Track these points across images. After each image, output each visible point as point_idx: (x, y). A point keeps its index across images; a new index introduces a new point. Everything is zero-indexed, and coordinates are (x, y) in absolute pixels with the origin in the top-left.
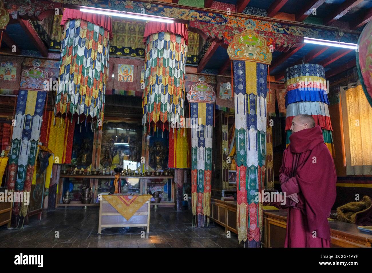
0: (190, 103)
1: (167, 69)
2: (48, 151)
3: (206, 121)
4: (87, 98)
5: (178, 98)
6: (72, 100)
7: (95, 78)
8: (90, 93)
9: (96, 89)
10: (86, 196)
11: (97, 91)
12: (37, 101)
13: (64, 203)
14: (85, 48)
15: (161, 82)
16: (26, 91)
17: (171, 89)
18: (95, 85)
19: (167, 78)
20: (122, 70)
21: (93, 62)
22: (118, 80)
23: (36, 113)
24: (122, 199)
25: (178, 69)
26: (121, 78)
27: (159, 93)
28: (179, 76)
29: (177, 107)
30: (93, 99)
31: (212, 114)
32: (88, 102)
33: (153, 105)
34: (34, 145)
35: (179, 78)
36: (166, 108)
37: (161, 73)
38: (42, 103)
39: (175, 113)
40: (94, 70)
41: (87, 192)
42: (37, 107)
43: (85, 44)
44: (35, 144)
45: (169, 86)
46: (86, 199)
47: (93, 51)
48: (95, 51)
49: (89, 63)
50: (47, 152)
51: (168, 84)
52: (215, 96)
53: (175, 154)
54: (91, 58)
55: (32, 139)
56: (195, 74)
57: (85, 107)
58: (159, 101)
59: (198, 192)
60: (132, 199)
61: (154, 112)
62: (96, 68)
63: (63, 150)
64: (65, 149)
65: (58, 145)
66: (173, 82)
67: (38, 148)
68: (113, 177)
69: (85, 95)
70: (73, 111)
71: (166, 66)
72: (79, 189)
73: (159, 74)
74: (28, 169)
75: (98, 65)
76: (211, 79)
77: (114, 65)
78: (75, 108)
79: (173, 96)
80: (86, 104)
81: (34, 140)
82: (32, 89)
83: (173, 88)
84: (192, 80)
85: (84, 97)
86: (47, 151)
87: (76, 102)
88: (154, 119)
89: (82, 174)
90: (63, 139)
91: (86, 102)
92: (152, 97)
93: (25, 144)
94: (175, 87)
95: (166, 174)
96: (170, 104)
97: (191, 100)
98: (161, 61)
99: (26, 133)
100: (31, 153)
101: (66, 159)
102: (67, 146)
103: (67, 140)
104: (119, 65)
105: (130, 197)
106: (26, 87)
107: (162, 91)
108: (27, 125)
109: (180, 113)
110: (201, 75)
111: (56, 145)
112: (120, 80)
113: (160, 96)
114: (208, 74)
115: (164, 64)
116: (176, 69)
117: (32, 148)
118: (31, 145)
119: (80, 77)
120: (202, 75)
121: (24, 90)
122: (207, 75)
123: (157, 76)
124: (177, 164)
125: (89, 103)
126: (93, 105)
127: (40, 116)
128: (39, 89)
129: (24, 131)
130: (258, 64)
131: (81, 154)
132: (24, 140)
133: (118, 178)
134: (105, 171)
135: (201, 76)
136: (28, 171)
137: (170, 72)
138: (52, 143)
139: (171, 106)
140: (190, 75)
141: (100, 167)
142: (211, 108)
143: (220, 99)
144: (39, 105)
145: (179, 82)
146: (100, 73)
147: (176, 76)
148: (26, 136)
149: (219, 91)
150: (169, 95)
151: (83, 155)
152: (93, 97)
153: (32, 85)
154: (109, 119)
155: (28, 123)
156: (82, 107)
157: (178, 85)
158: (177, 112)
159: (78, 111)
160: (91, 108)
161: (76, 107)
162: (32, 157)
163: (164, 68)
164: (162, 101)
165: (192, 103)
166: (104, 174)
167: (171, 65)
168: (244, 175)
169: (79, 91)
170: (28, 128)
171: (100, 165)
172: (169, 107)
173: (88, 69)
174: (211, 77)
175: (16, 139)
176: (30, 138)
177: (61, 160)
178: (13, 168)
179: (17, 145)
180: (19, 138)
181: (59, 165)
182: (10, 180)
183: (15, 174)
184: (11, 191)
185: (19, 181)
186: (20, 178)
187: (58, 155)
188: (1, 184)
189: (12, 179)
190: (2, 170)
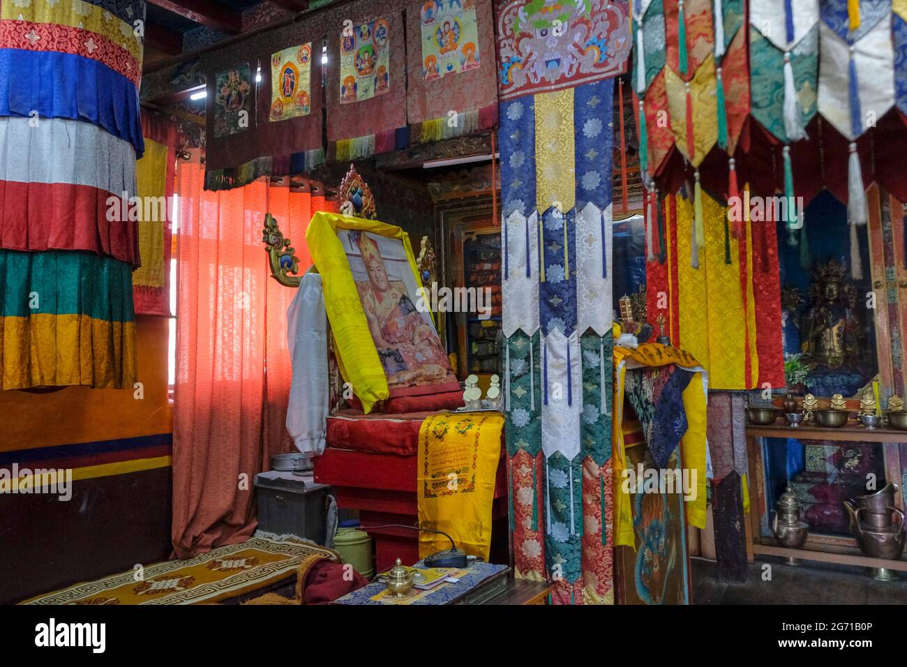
2: (674, 364)
6: (765, 17)
10: (879, 525)
12: (579, 136)
13: (779, 542)
16: (527, 101)
23: (582, 195)
34: (595, 360)
38: (601, 138)
41: (879, 508)
42: (581, 166)
44: (598, 352)
46: (882, 536)
50: (672, 370)
55: (581, 329)
63: (743, 331)
64: (752, 323)
65: (721, 313)
67: (621, 366)
72: (830, 468)
74: (583, 477)
78: (798, 87)
81: (590, 333)
82: (549, 83)
86: (668, 366)
87: (806, 16)
89: (841, 426)
90: (735, 285)
93: (556, 356)
99: (555, 301)
100: (590, 398)
101: (760, 368)
102: (757, 312)
103: (755, 286)
106: (523, 82)
108: (550, 259)
111: (712, 314)
117: (589, 375)
118: (584, 359)
121: (518, 99)
127: (602, 207)
128: (579, 75)
129: (547, 290)
131: (816, 325)
132: (550, 336)
136: (586, 487)
138: (694, 307)
144: (591, 155)
148: (557, 312)
151: (824, 329)
153: (547, 63)
155: (554, 249)
159: (833, 108)
161: (816, 70)
162: (592, 420)
170: (559, 274)
175: (519, 333)
176: (575, 322)
177: (741, 372)
178: (525, 470)
179: (527, 359)
180: (530, 327)
181: (738, 393)
182: (521, 529)
183: (540, 499)
184: (530, 577)
185: (558, 533)
186: (560, 517)
187: (723, 352)
188: (488, 543)
189: (528, 523)
190: (484, 479)
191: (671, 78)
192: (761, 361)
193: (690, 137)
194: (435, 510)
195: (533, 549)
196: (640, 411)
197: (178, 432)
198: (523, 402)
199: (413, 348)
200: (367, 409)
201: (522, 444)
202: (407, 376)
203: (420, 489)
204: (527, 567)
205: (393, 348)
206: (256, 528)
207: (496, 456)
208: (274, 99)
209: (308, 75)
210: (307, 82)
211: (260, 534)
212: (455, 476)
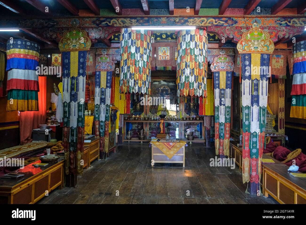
0: (213, 72)
1: (193, 57)
3: (226, 86)
4: (139, 82)
5: (201, 77)
6: (130, 84)
7: (144, 67)
8: (141, 78)
9: (145, 75)
10: (142, 135)
11: (146, 76)
12: (107, 78)
13: (127, 139)
14: (136, 46)
15: (189, 67)
16: (100, 72)
17: (196, 71)
18: (144, 72)
19: (193, 63)
20: (161, 51)
21: (142, 56)
22: (159, 59)
23: (107, 87)
24: (166, 145)
25: (201, 56)
26: (161, 57)
27: (188, 75)
28: (202, 61)
29: (201, 85)
30: (143, 82)
31: (231, 80)
33: (184, 84)
34: (108, 108)
35: (203, 62)
36: (193, 86)
37: (189, 60)
38: (110, 79)
39: (200, 89)
40: (143, 61)
41: (142, 132)
42: (107, 83)
43: (135, 44)
45: (195, 69)
46: (142, 137)
47: (141, 48)
48: (142, 48)
49: (139, 57)
50: (115, 110)
51: (194, 68)
52: (233, 65)
53: (204, 105)
54: (140, 53)
55: (106, 104)
56: (217, 49)
57: (138, 88)
58: (188, 81)
59: (220, 138)
60: (172, 145)
61: (185, 89)
62: (144, 59)
63: (124, 104)
64: (126, 103)
66: (198, 66)
67: (110, 109)
68: (159, 122)
70: (131, 91)
71: (192, 55)
72: (136, 128)
73: (187, 61)
75: (145, 57)
76: (230, 51)
77: (155, 48)
79: (198, 76)
80: (139, 86)
82: (103, 70)
83: (198, 70)
84: (214, 54)
85: (137, 81)
87: (133, 85)
88: (185, 94)
89: (138, 120)
91: (139, 84)
92: (183, 78)
93: (102, 108)
94: (199, 70)
95: (198, 119)
96: (196, 82)
97: (214, 70)
98: (189, 51)
99: (103, 100)
100: (107, 113)
104: (159, 48)
105: (171, 144)
106: (99, 69)
107: (190, 73)
108: (102, 95)
109: (204, 88)
110: (221, 49)
112: (160, 59)
113: (188, 77)
114: (227, 48)
115: (191, 53)
116: (200, 56)
117: (107, 110)
118: (106, 108)
119: (134, 68)
120: (223, 49)
121: (98, 71)
122: (227, 49)
123: (186, 62)
124: (206, 112)
125: (141, 85)
126: (143, 85)
127: (110, 89)
128: (107, 70)
129: (101, 99)
130: (262, 55)
132: (102, 105)
133: (163, 122)
134: (153, 117)
135: (222, 50)
136: (106, 124)
137: (195, 59)
139: (197, 84)
140: (213, 50)
141: (149, 114)
142: (230, 75)
143: (237, 67)
144: (109, 81)
145: (202, 66)
146: (146, 63)
147: (200, 61)
148: (103, 102)
149: (237, 61)
150: (195, 76)
151: (137, 104)
152: (143, 80)
153: (103, 67)
154: (154, 79)
155: (103, 93)
156: (137, 88)
157: (201, 68)
158: (201, 88)
159: (134, 91)
160: (143, 88)
161: (133, 88)
162: (107, 116)
163: (191, 56)
164: (190, 81)
165: (215, 72)
166: (152, 120)
167: (196, 54)
168: (248, 139)
169: (134, 78)
170: (103, 97)
171: (149, 112)
172: (196, 85)
173: (139, 61)
174: (230, 50)
175: (97, 104)
176: (105, 103)
177: (123, 111)
178: (97, 123)
179: (98, 108)
180: (99, 104)
181: (123, 114)
182: (96, 131)
183: (99, 127)
184: (97, 137)
185: (101, 131)
186: (102, 129)
187: (121, 108)
188: (92, 133)
189: (97, 130)
190: (91, 124)
191: (123, 86)
192: (127, 109)
193: (124, 91)
195: (98, 133)
196: (112, 116)
197: (21, 121)
198: (98, 114)
201: (97, 119)
204: (97, 136)
206: (32, 140)
207: (93, 121)
208: (52, 62)
209: (60, 60)
210: (60, 61)
211: (33, 141)
212: (86, 124)
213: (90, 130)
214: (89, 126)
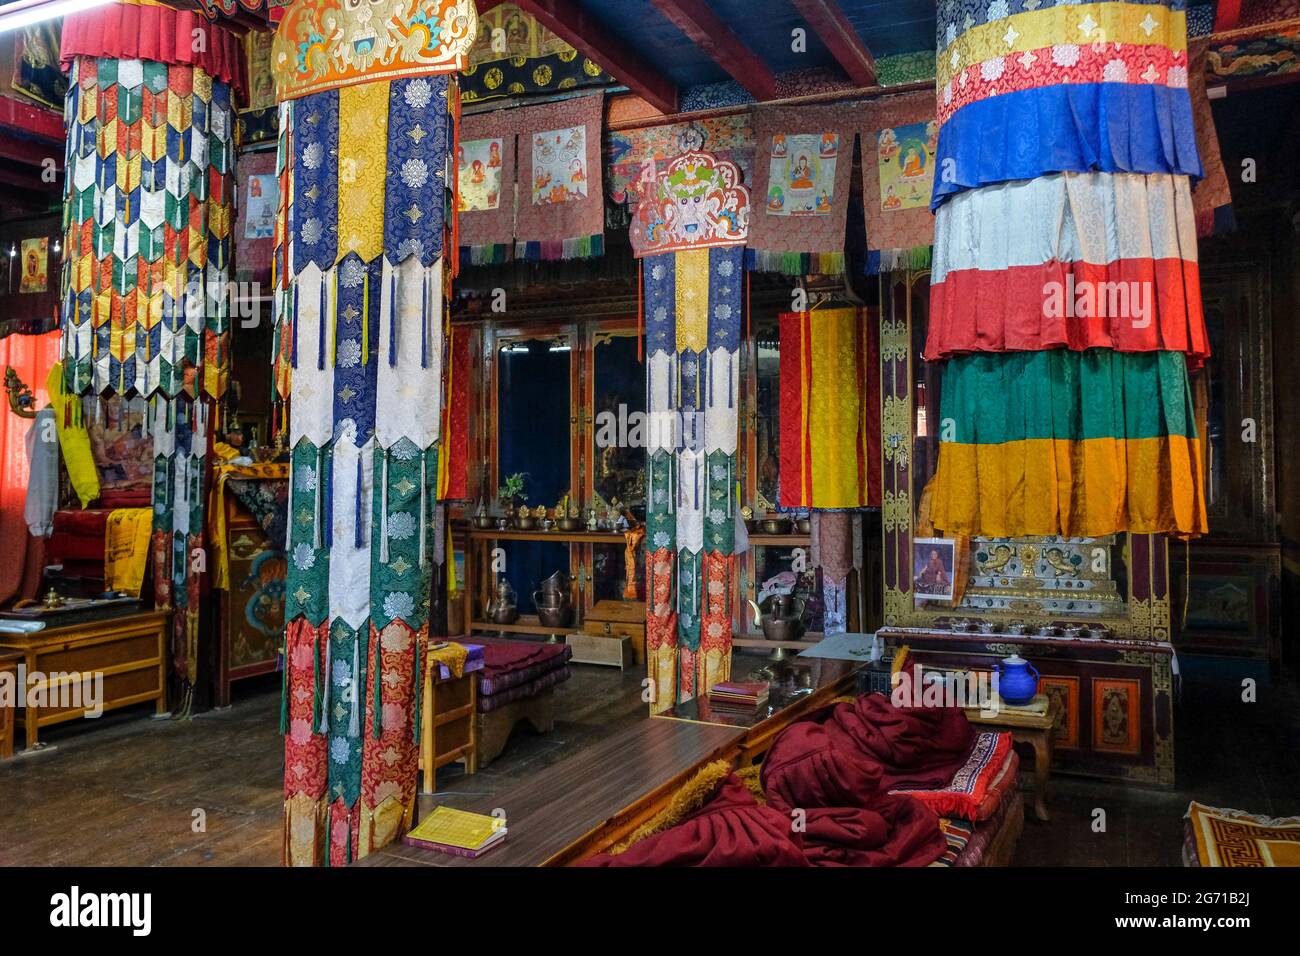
3: (710, 332)
8: (125, 314)
10: (552, 602)
13: (492, 619)
21: (130, 203)
31: (738, 295)
32: (119, 346)
41: (553, 589)
46: (552, 610)
47: (121, 159)
49: (113, 207)
52: (748, 208)
55: (192, 454)
56: (662, 123)
68: (621, 540)
69: (108, 324)
75: (153, 208)
76: (733, 128)
78: (81, 374)
80: (113, 353)
81: (196, 456)
89: (531, 529)
93: (181, 471)
97: (645, 246)
99: (182, 435)
110: (683, 120)
114: (714, 108)
118: (192, 472)
119: (87, 263)
120: (690, 119)
122: (711, 116)
124: (816, 490)
129: (177, 429)
130: (399, 86)
132: (178, 458)
134: (605, 516)
135: (687, 124)
140: (641, 132)
141: (594, 501)
142: (727, 268)
143: (768, 217)
148: (183, 442)
159: (94, 382)
160: (140, 365)
162: (193, 509)
165: (650, 256)
166: (593, 528)
169: (88, 315)
173: (110, 229)
174: (734, 118)
175: (161, 456)
176: (189, 449)
178: (163, 542)
179: (164, 471)
180: (167, 453)
182: (158, 579)
183: (168, 559)
185: (178, 580)
186: (179, 569)
188: (139, 588)
189: (162, 573)
190: (141, 548)
194: (112, 569)
195: (165, 589)
196: (253, 507)
199: (138, 463)
200: (85, 506)
201: (160, 526)
202: (126, 484)
203: (106, 557)
204: (161, 600)
205: (116, 463)
207: (149, 534)
212: (124, 548)
213: (134, 572)
214: (132, 555)
